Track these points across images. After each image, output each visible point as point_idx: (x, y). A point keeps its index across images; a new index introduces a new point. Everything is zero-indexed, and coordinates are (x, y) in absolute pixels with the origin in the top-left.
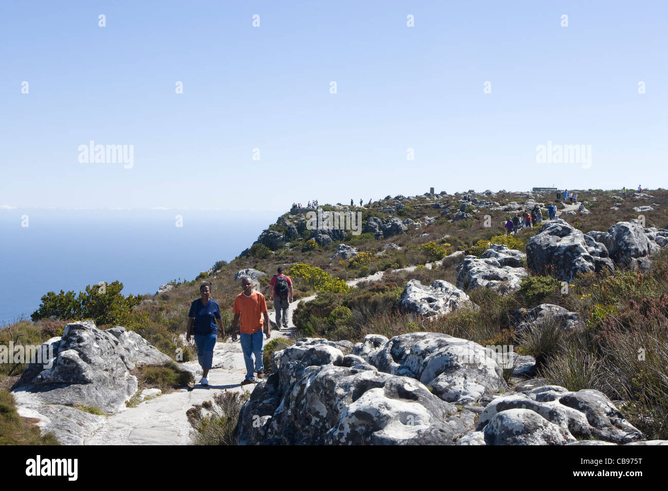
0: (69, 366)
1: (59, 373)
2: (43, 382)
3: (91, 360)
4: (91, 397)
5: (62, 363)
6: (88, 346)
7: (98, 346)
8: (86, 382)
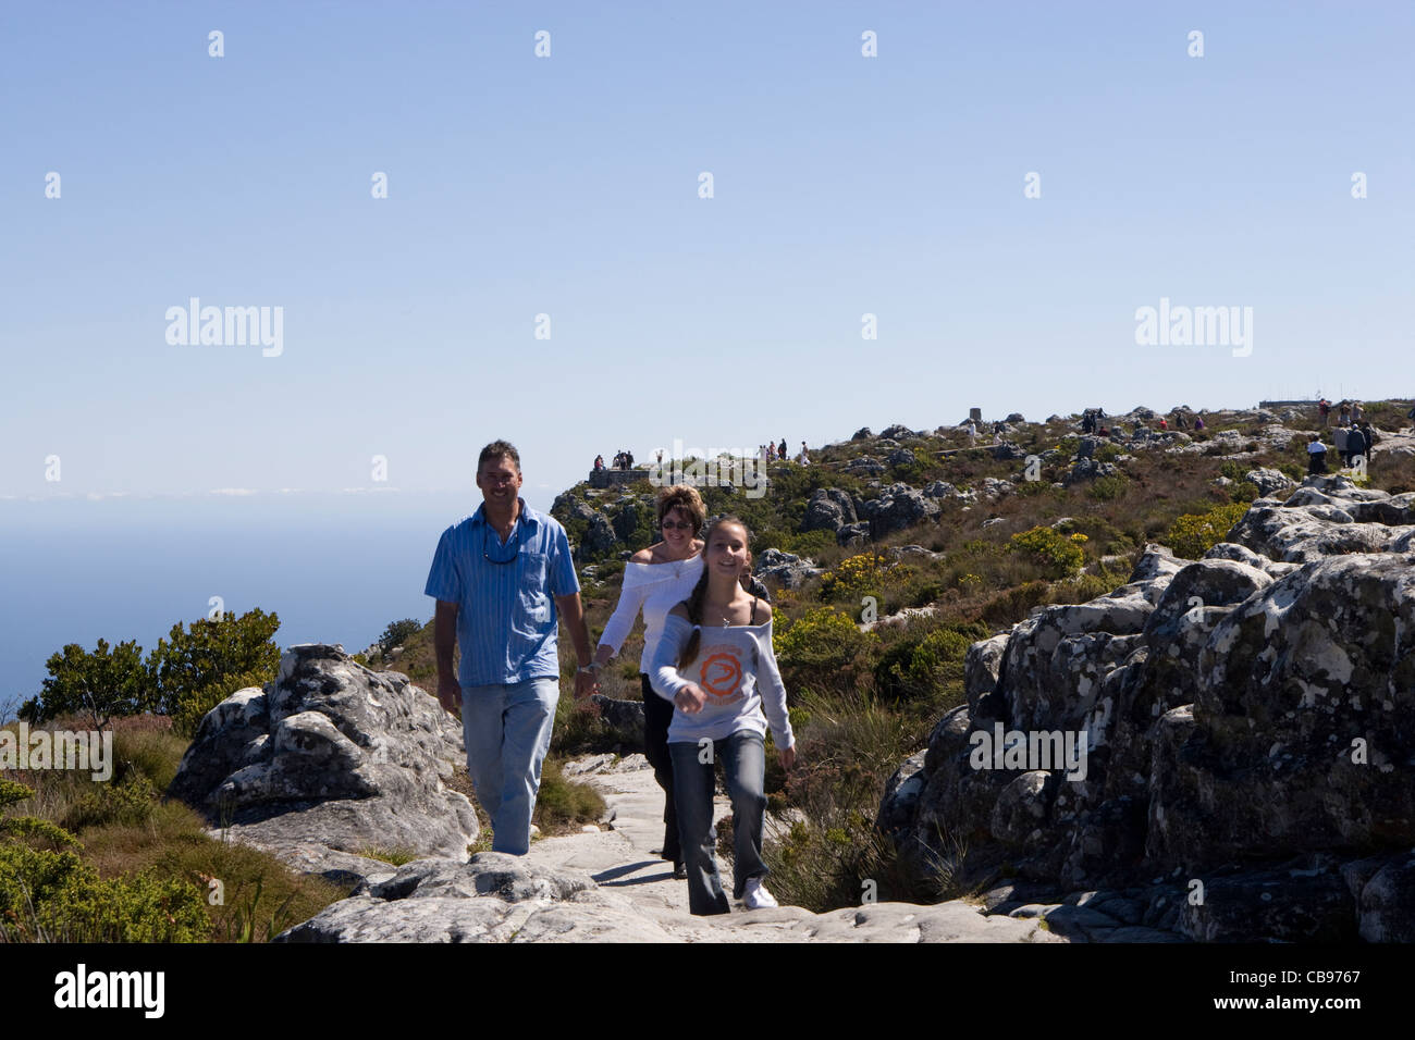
0: (313, 753)
1: (286, 773)
2: (242, 798)
3: (366, 738)
4: (388, 830)
5: (292, 746)
6: (356, 703)
7: (378, 704)
8: (364, 792)
